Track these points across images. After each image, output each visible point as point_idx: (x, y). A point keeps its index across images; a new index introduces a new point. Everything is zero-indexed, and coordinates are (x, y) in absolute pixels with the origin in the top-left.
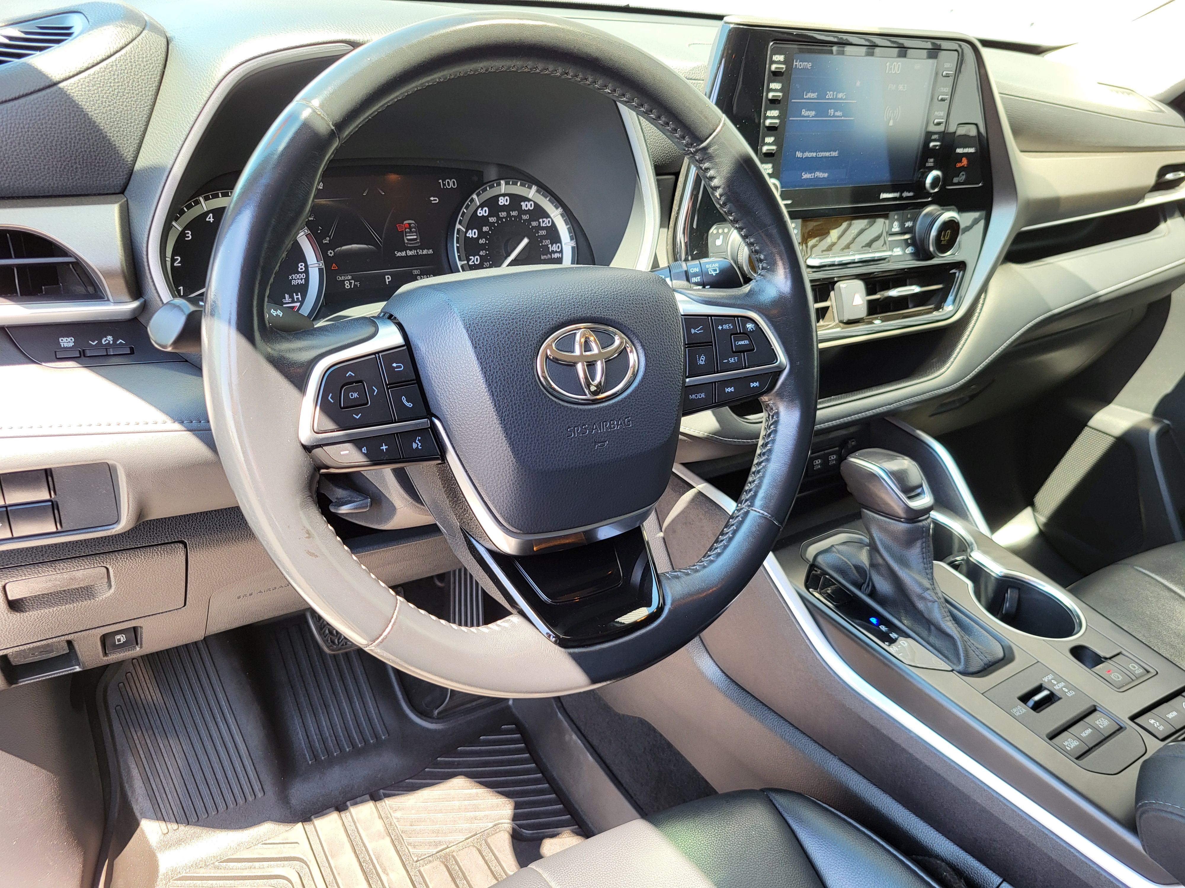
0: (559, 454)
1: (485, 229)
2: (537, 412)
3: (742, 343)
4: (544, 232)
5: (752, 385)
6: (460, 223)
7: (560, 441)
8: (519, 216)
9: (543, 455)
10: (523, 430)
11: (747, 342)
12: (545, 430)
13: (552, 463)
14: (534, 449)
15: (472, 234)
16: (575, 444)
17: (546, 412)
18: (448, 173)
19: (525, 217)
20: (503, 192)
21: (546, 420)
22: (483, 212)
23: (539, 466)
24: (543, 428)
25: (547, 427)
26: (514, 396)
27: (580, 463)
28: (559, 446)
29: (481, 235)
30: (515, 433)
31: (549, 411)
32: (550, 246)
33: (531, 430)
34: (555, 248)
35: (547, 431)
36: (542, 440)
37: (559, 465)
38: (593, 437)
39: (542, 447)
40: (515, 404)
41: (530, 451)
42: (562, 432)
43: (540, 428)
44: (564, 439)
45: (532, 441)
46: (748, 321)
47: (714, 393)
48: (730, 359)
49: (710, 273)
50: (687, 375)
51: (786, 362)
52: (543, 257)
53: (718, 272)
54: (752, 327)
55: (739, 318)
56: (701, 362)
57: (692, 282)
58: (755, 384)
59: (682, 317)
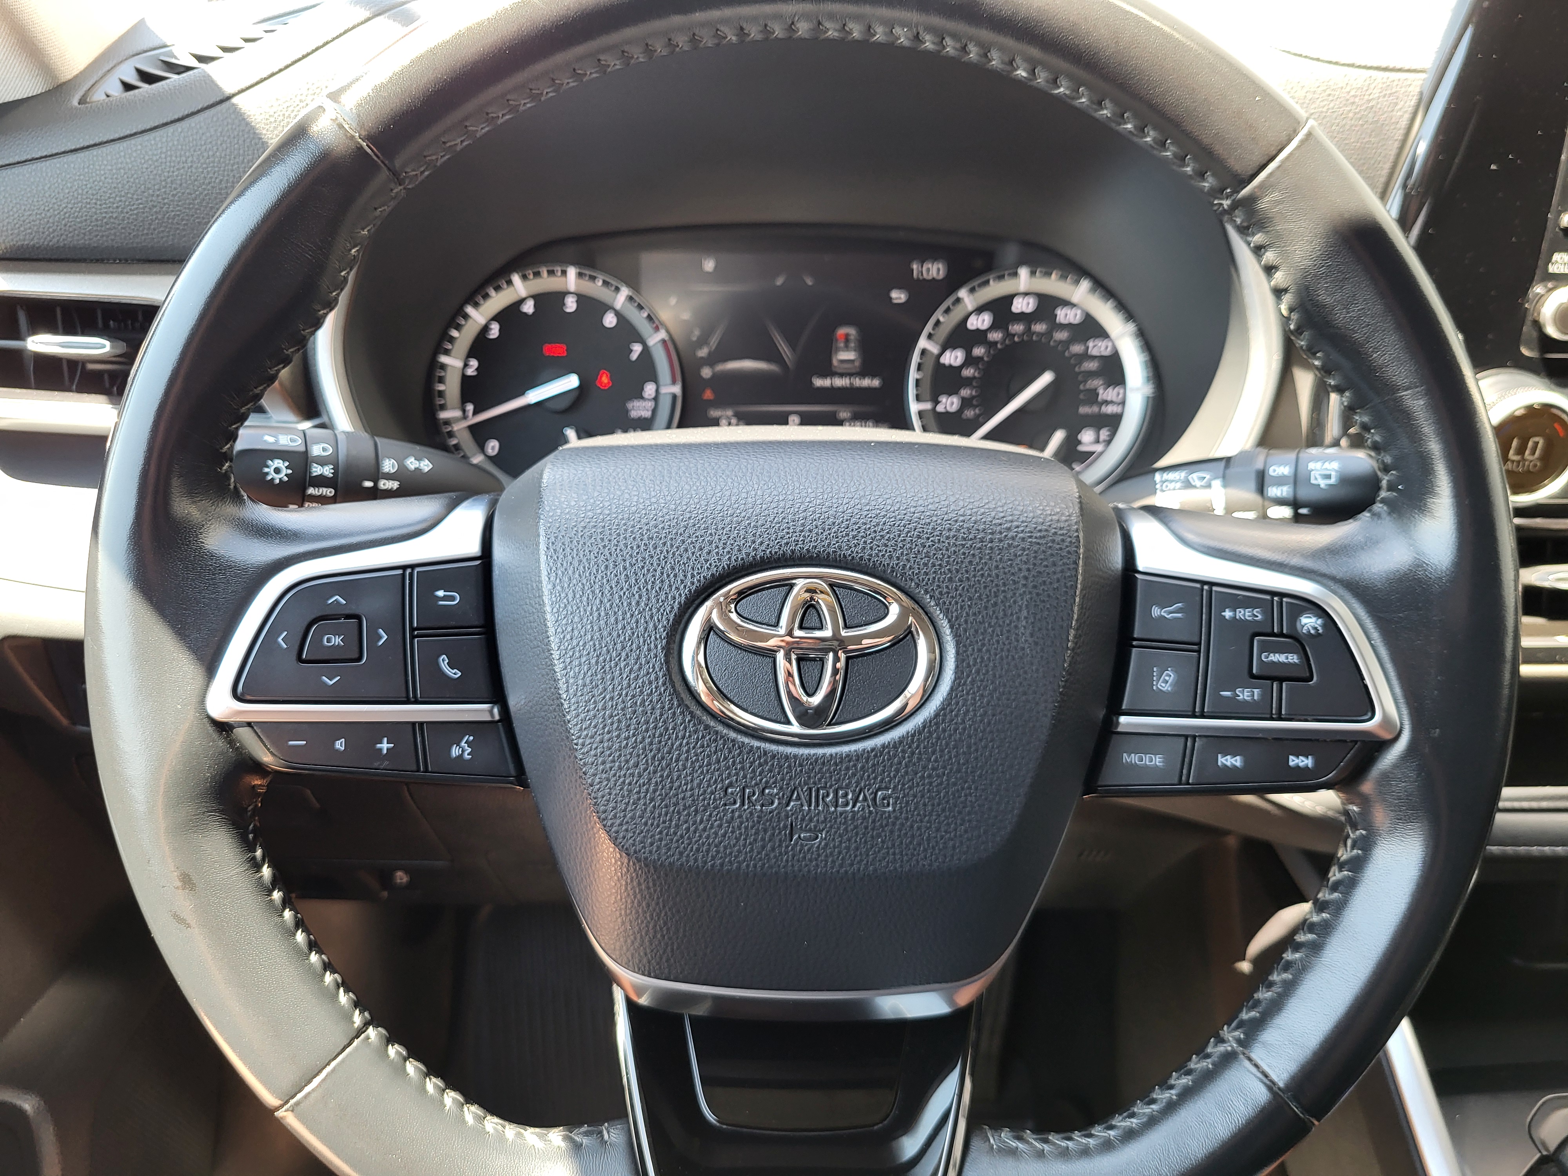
0: (700, 836)
1: (978, 351)
2: (660, 742)
3: (1281, 658)
4: (1092, 366)
5: (1293, 761)
6: (930, 336)
7: (705, 810)
8: (1049, 334)
9: (661, 833)
10: (623, 773)
11: (1293, 658)
12: (672, 782)
13: (681, 854)
14: (642, 817)
15: (953, 358)
16: (741, 823)
17: (681, 745)
18: (929, 253)
19: (1061, 336)
20: (1022, 288)
21: (677, 760)
22: (981, 322)
23: (651, 852)
24: (668, 776)
25: (679, 777)
26: (612, 698)
27: (748, 866)
28: (701, 821)
29: (970, 360)
30: (604, 776)
31: (687, 743)
32: (1101, 391)
33: (640, 776)
34: (1110, 394)
35: (676, 784)
36: (662, 800)
37: (696, 860)
38: (787, 817)
39: (660, 815)
40: (611, 716)
41: (633, 818)
42: (712, 793)
43: (662, 776)
44: (716, 808)
45: (639, 799)
46: (1309, 609)
47: (1187, 760)
48: (1240, 691)
49: (1313, 481)
50: (1124, 707)
51: (1401, 724)
52: (1084, 410)
53: (1333, 481)
54: (1316, 626)
55: (1285, 599)
56: (1163, 685)
57: (1269, 495)
58: (1303, 761)
59: (1137, 575)
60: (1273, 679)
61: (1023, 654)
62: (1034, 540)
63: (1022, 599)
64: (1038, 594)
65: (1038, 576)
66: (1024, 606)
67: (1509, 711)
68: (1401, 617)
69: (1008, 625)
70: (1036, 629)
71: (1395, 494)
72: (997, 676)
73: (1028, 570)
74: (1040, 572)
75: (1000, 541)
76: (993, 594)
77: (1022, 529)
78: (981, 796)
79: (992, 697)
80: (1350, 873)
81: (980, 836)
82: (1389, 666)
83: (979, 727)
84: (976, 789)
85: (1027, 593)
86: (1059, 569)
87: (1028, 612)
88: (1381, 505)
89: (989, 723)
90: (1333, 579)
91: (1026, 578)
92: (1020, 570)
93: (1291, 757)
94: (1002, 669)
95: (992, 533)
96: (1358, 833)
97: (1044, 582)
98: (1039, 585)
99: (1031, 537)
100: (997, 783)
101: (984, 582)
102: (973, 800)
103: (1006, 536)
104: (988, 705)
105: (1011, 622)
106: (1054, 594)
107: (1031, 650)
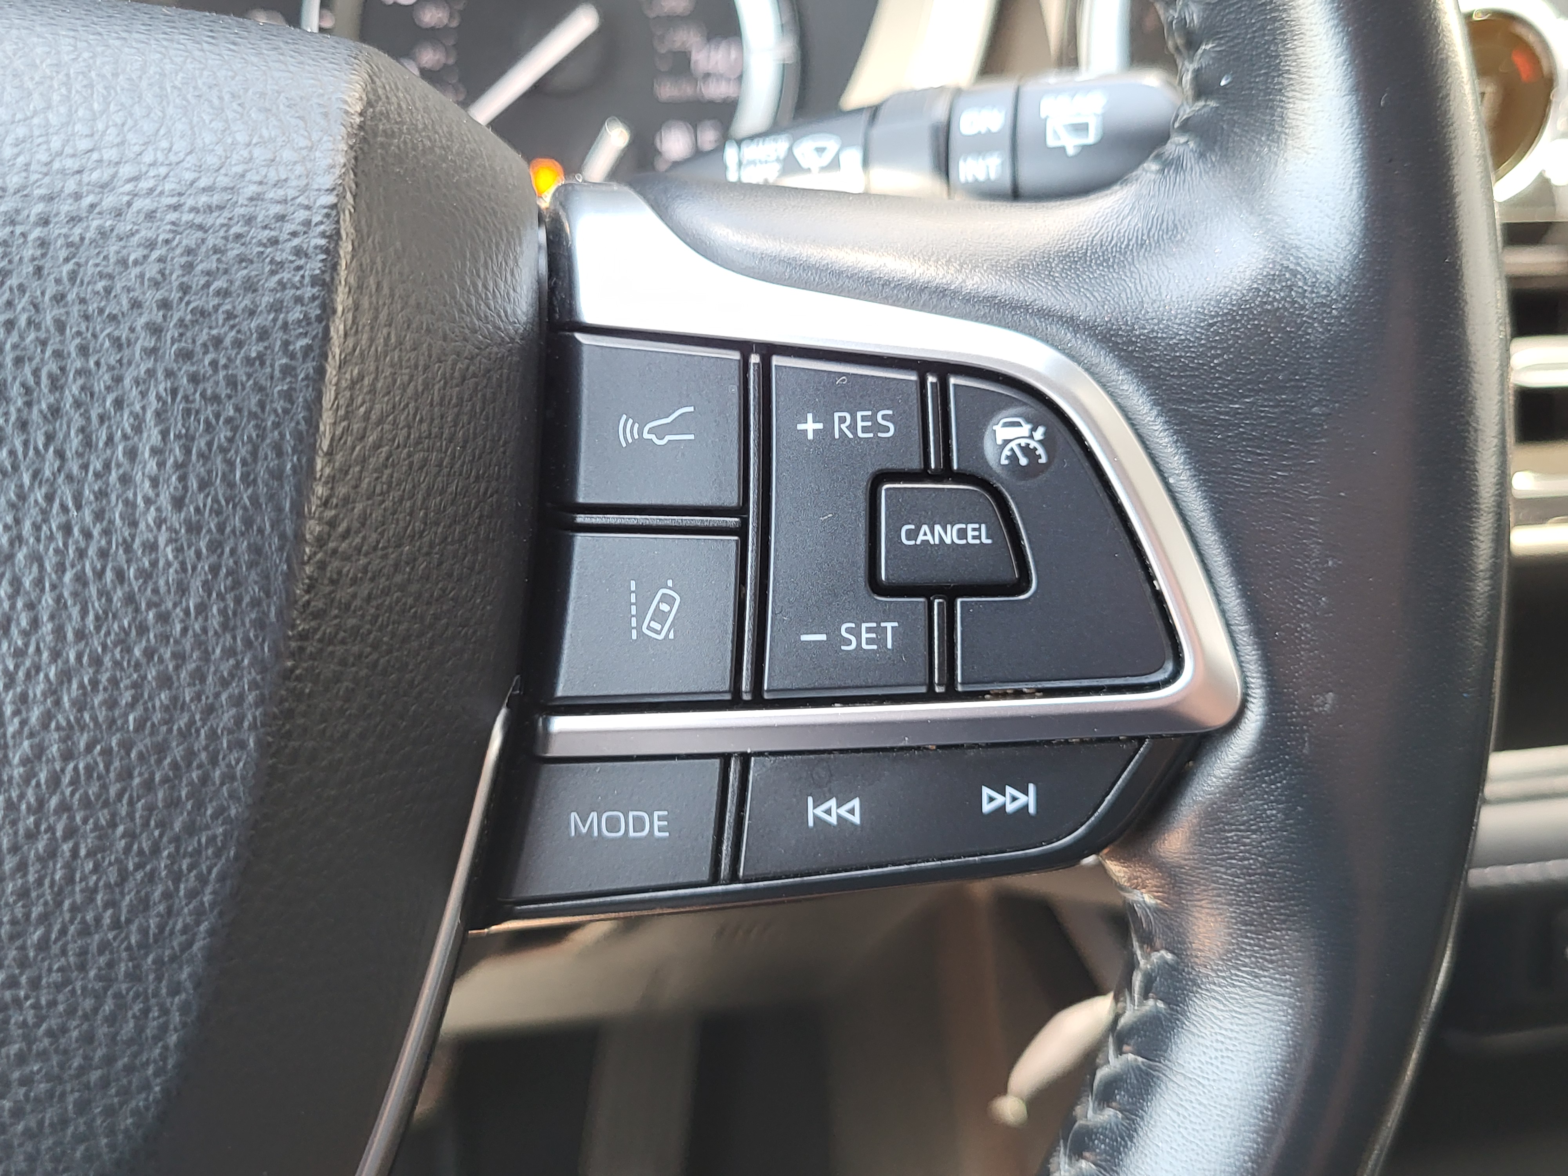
3: (947, 535)
5: (991, 799)
11: (977, 534)
46: (1010, 402)
47: (730, 817)
48: (848, 630)
49: (1051, 142)
50: (560, 692)
51: (1246, 685)
52: (667, 91)
53: (1092, 138)
54: (1033, 444)
55: (953, 381)
56: (656, 626)
57: (962, 179)
58: (1014, 799)
59: (579, 336)
60: (926, 591)
61: (154, 564)
62: (187, 217)
63: (144, 394)
64: (194, 379)
65: (194, 322)
66: (149, 414)
67: (1490, 632)
68: (1236, 412)
69: (97, 475)
70: (193, 484)
71: (1213, 104)
72: (70, 636)
73: (165, 305)
74: (203, 313)
75: (74, 220)
76: (44, 381)
77: (151, 183)
78: (53, 1004)
79: (58, 703)
80: (1140, 1059)
81: (64, 1122)
82: (1211, 540)
83: (22, 796)
84: (35, 984)
85: (160, 375)
86: (266, 300)
87: (165, 434)
88: (1183, 140)
89: (55, 781)
90: (1072, 323)
91: (156, 330)
92: (136, 304)
93: (986, 791)
94: (84, 613)
95: (50, 198)
96: (1155, 957)
97: (217, 342)
98: (198, 349)
99: (176, 208)
100: (102, 960)
101: (15, 347)
102: (31, 1020)
103: (93, 206)
104: (45, 726)
105: (107, 466)
106: (249, 376)
107: (179, 550)
